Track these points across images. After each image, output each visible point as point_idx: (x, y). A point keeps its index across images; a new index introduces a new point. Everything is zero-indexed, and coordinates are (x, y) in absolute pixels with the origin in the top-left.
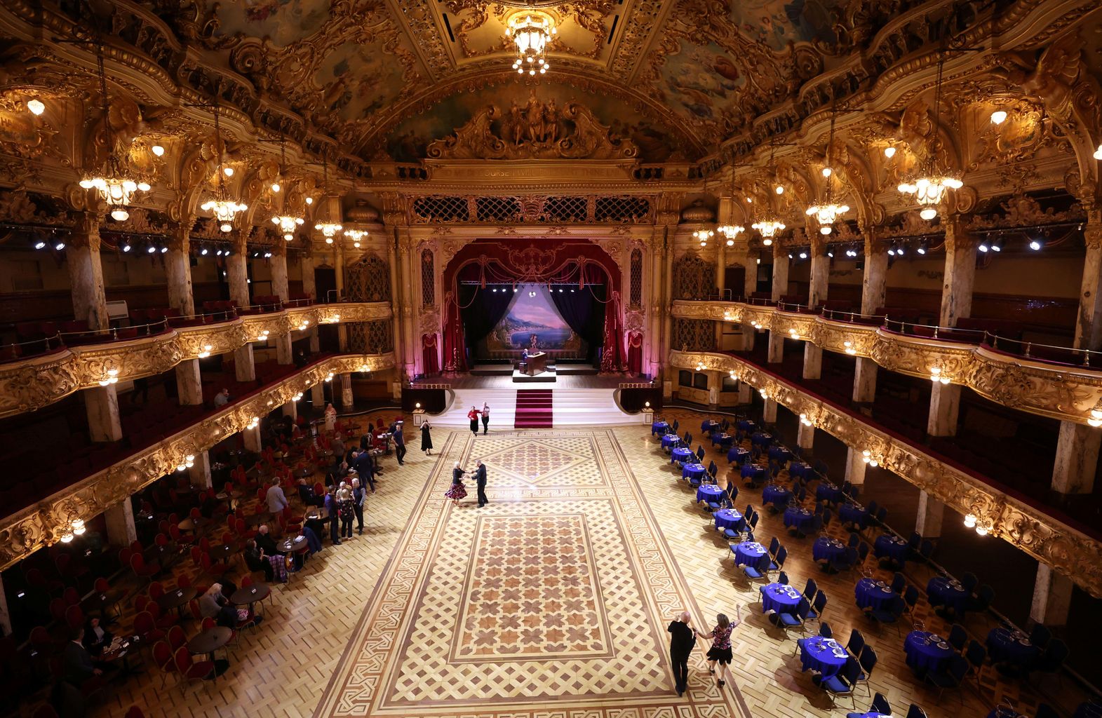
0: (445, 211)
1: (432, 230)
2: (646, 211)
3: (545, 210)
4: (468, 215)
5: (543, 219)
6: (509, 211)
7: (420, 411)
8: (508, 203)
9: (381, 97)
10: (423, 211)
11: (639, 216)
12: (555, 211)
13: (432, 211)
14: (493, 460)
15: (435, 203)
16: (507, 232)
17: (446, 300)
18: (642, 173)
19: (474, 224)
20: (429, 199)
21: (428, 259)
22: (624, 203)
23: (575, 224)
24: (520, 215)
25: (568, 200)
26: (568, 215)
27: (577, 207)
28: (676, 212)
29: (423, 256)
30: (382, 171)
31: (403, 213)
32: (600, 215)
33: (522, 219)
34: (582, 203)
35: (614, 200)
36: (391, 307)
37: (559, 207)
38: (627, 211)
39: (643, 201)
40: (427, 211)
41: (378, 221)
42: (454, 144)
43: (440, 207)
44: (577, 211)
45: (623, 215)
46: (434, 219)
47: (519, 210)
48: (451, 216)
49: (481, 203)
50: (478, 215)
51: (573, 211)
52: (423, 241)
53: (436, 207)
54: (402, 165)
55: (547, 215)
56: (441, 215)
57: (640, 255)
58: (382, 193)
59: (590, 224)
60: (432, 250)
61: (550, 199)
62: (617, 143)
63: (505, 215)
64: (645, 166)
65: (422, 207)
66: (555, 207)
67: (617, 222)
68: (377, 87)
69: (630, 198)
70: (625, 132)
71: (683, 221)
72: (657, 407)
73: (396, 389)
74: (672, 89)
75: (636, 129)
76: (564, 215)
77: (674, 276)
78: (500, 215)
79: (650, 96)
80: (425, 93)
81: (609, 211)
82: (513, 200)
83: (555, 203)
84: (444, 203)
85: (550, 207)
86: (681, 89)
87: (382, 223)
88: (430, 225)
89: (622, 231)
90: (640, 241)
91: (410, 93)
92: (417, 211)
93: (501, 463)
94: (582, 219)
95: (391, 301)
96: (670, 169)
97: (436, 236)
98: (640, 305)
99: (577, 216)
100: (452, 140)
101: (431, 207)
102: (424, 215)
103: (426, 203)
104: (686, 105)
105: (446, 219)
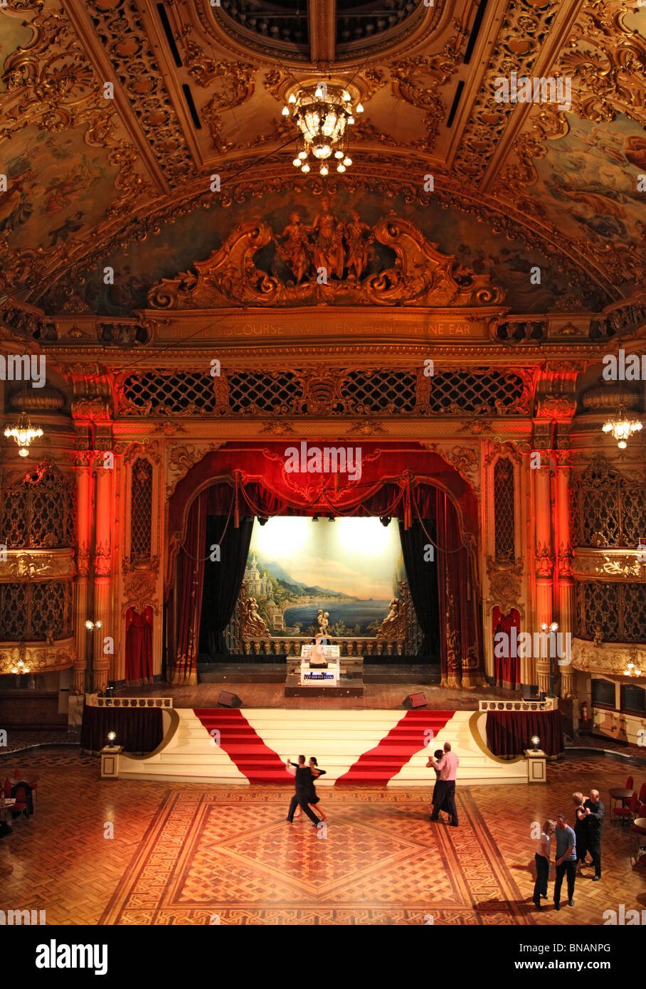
0: (176, 395)
1: (152, 426)
2: (518, 394)
3: (345, 394)
4: (213, 402)
5: (340, 408)
6: (284, 395)
7: (117, 748)
8: (283, 382)
9: (81, 214)
10: (138, 395)
11: (507, 402)
12: (361, 395)
13: (154, 395)
14: (245, 847)
15: (160, 382)
16: (279, 430)
17: (171, 547)
18: (510, 332)
19: (223, 417)
20: (150, 376)
21: (143, 476)
22: (479, 381)
23: (396, 416)
24: (302, 402)
25: (384, 376)
26: (384, 402)
27: (399, 388)
28: (571, 396)
29: (136, 471)
30: (74, 329)
31: (106, 399)
32: (439, 402)
33: (304, 408)
34: (407, 382)
35: (463, 376)
36: (75, 558)
37: (369, 388)
38: (485, 395)
39: (512, 377)
40: (146, 395)
41: (64, 412)
42: (194, 285)
43: (168, 389)
44: (399, 395)
45: (477, 401)
46: (157, 409)
47: (300, 394)
48: (185, 403)
49: (236, 382)
50: (232, 402)
51: (392, 395)
52: (136, 446)
53: (160, 389)
54: (107, 321)
55: (347, 402)
56: (169, 402)
57: (510, 469)
58: (72, 365)
59: (422, 416)
60: (151, 461)
61: (353, 375)
62: (465, 281)
63: (276, 402)
64: (513, 319)
65: (137, 388)
66: (361, 388)
67: (469, 413)
68: (73, 197)
69: (489, 373)
70: (479, 267)
71: (583, 410)
72: (552, 748)
73: (73, 706)
74: (555, 194)
75: (497, 261)
76: (376, 402)
77: (573, 506)
78: (268, 402)
79: (520, 207)
80: (149, 208)
81: (454, 395)
82: (290, 376)
83: (361, 382)
84: (175, 382)
85: (353, 388)
86: (571, 194)
87: (69, 414)
88: (149, 418)
89: (476, 429)
90: (509, 445)
91: (126, 208)
92: (130, 395)
93: (260, 852)
94: (408, 408)
95: (76, 548)
96: (556, 323)
97: (159, 436)
98: (512, 557)
99: (399, 402)
100: (190, 279)
101: (152, 388)
102: (139, 402)
103: (145, 383)
104: (580, 219)
105: (177, 409)
